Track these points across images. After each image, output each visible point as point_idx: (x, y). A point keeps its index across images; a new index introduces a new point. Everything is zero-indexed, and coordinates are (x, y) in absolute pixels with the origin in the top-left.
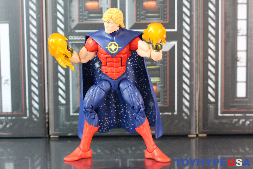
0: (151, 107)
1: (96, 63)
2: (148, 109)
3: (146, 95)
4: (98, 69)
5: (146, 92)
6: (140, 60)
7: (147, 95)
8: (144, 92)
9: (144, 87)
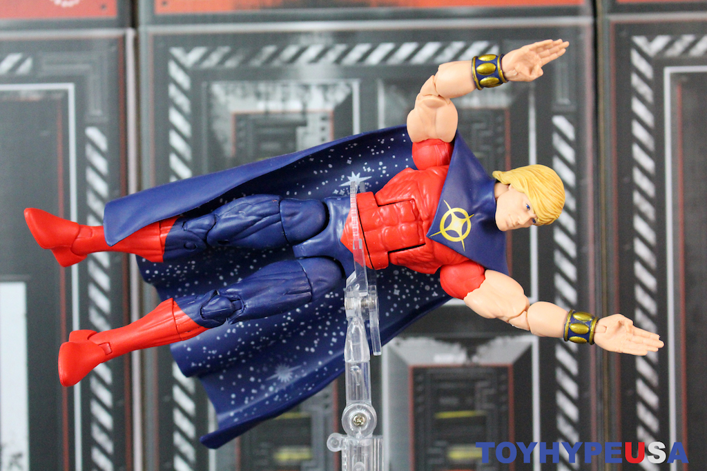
0: (274, 376)
1: (361, 177)
2: (265, 369)
3: (307, 349)
4: (345, 187)
5: (316, 346)
6: (416, 299)
7: (310, 351)
8: (316, 339)
9: (330, 336)
